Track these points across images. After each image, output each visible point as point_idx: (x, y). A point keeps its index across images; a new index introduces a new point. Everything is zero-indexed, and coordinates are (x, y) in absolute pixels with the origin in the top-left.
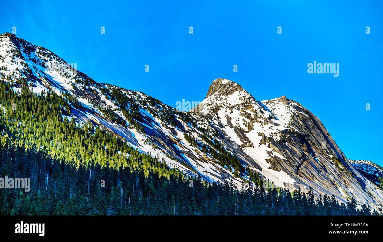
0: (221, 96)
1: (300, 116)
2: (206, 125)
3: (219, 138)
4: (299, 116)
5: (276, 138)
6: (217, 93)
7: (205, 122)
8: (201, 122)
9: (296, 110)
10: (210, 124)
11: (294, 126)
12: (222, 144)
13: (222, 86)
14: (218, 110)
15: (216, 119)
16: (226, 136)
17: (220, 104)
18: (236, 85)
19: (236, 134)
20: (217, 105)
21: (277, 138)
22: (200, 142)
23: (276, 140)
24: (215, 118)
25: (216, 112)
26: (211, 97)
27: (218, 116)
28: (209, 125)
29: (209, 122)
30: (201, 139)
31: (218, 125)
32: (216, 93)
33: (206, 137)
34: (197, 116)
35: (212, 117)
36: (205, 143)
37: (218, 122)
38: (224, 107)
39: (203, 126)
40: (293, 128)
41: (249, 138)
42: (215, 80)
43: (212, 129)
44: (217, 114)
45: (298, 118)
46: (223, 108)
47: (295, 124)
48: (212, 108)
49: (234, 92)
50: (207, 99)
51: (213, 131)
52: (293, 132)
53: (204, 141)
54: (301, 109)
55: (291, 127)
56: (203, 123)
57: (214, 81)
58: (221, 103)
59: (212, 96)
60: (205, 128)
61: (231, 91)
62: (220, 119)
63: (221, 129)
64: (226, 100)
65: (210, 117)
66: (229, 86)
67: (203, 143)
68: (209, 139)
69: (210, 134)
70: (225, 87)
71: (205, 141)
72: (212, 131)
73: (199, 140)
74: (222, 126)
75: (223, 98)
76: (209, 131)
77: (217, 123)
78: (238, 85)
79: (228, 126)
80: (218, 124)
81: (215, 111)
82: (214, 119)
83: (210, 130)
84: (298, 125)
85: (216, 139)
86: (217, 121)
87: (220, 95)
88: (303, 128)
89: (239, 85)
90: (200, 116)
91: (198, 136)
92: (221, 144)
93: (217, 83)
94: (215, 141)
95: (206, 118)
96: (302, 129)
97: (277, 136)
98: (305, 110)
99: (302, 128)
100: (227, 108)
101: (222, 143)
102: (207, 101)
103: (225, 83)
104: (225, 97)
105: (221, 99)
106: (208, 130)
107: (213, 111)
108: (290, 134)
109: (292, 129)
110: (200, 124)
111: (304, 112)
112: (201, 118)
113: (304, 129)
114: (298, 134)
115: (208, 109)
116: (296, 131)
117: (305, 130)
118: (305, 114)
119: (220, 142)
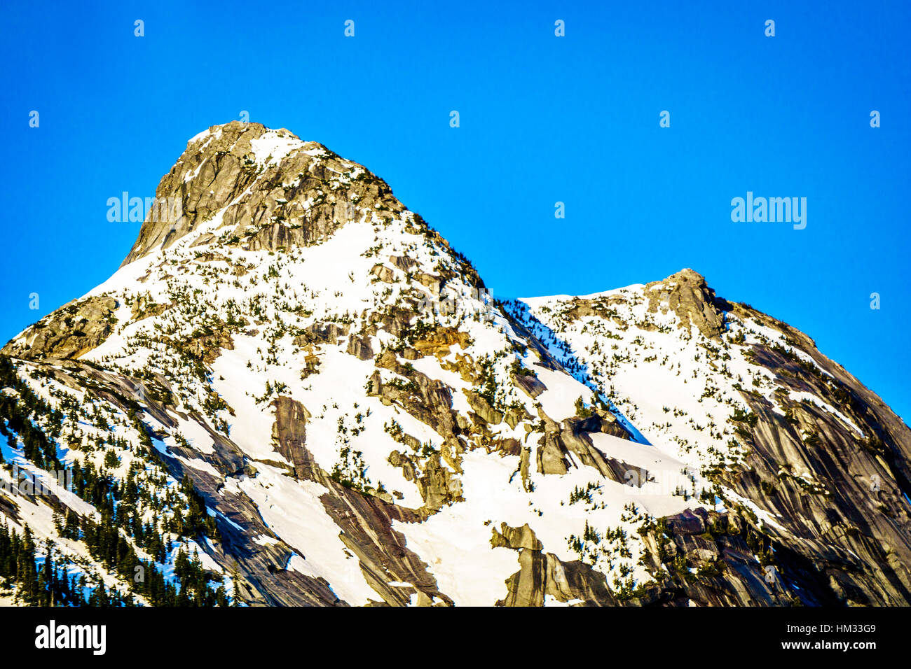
0: (237, 252)
1: (797, 422)
2: (119, 452)
3: (208, 551)
4: (788, 423)
5: (617, 569)
6: (215, 224)
7: (120, 432)
8: (88, 429)
9: (772, 376)
10: (149, 443)
11: (754, 492)
12: (231, 593)
13: (251, 177)
14: (213, 350)
15: (200, 409)
16: (264, 540)
17: (231, 304)
18: (354, 175)
19: (338, 529)
20: (210, 312)
21: (625, 571)
22: (74, 569)
23: (617, 583)
24: (193, 402)
25: (199, 360)
26: (170, 257)
27: (209, 390)
28: (141, 453)
29: (147, 432)
30: (79, 549)
31: (208, 459)
32: (202, 227)
33: (116, 534)
34: (58, 386)
35: (169, 400)
36: (111, 580)
37: (214, 436)
38: (261, 328)
39: (99, 459)
40: (747, 502)
41: (423, 559)
42: (207, 133)
43: (161, 483)
44: (203, 374)
45: (784, 435)
46: (252, 333)
47: (763, 476)
48: (171, 332)
49: (336, 226)
50: (138, 267)
51: (169, 496)
52: (744, 532)
53: (99, 568)
54: (808, 370)
55: (731, 495)
56: (105, 435)
57: (193, 140)
58: (242, 298)
59: (175, 244)
60: (111, 470)
61: (317, 218)
62: (223, 414)
63: (231, 485)
64: (273, 280)
65: (156, 397)
66: (305, 179)
67: (94, 578)
68: (141, 554)
69: (147, 516)
70: (272, 185)
71: (109, 567)
72: (162, 495)
73: (67, 560)
74: (238, 466)
75: (256, 262)
76: (145, 495)
77: (207, 446)
78: (367, 178)
79: (281, 465)
80: (211, 451)
81: (191, 355)
82: (180, 408)
83: (152, 489)
84: (781, 487)
85: (191, 559)
86: (205, 426)
87: (236, 240)
88: (812, 505)
89: (376, 180)
90: (82, 382)
91: (59, 528)
92: (221, 591)
93: (220, 156)
94: (178, 572)
95: (122, 400)
96: (810, 517)
97: (626, 553)
98: (835, 381)
99: (806, 505)
100: (279, 335)
101: (229, 586)
102: (142, 279)
103: (277, 160)
104: (270, 261)
105: (240, 269)
106: (133, 492)
107: (177, 357)
108: (721, 547)
109: (740, 509)
110: (79, 441)
111: (825, 393)
112: (87, 400)
113: (820, 518)
114: (777, 545)
115: (143, 340)
116: (766, 527)
117: (826, 526)
118: (831, 409)
119: (219, 579)
